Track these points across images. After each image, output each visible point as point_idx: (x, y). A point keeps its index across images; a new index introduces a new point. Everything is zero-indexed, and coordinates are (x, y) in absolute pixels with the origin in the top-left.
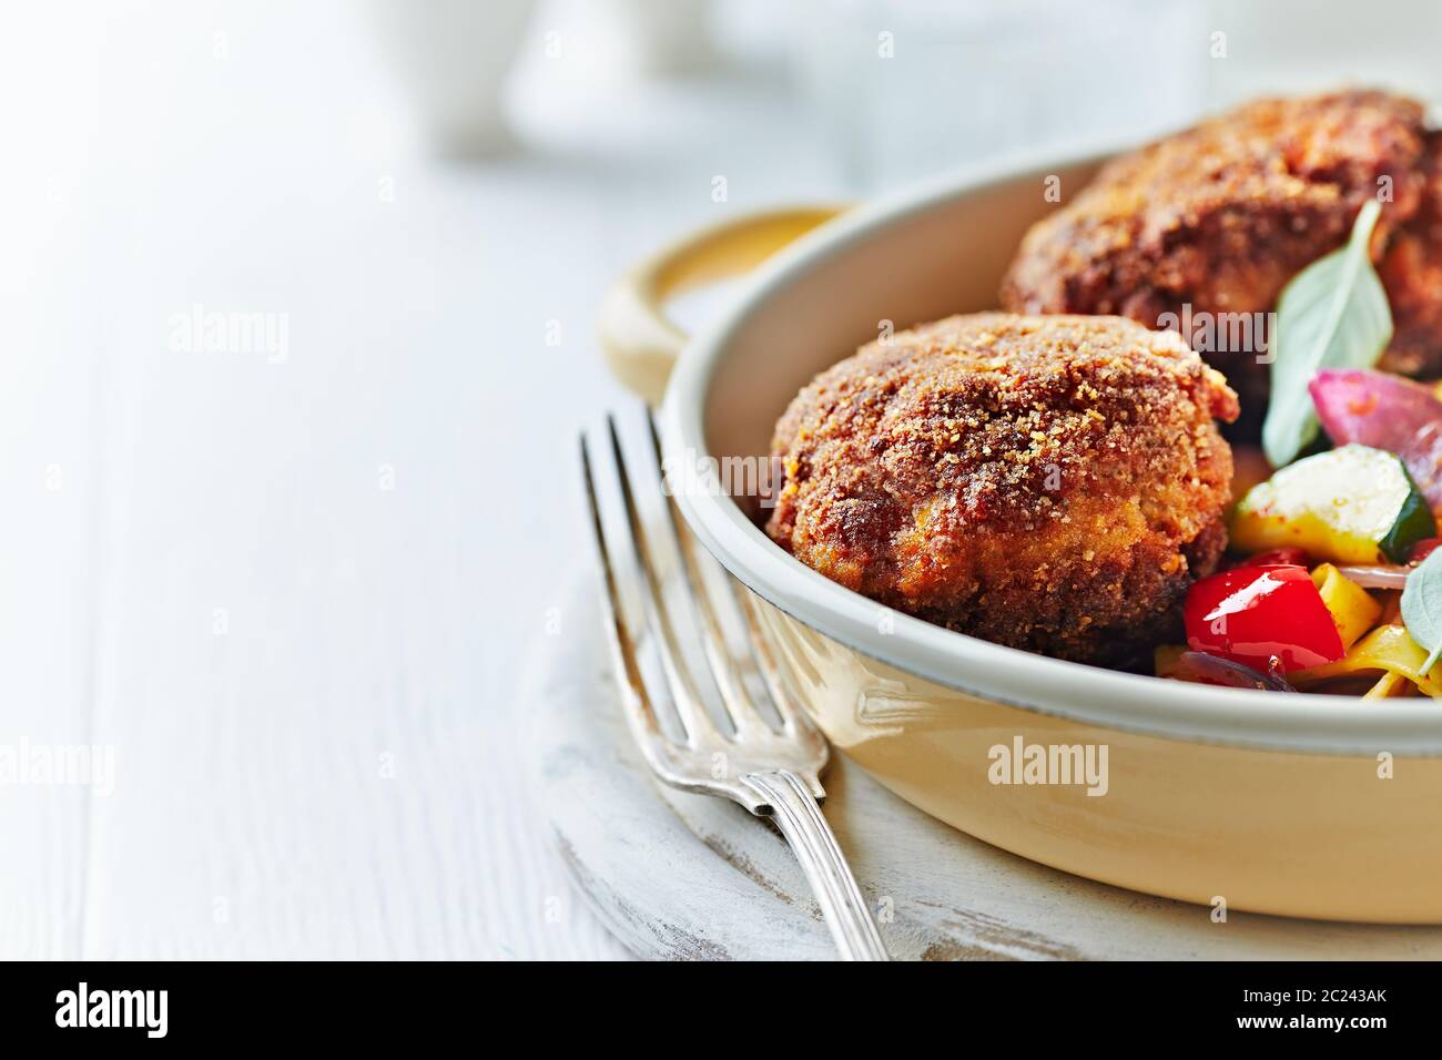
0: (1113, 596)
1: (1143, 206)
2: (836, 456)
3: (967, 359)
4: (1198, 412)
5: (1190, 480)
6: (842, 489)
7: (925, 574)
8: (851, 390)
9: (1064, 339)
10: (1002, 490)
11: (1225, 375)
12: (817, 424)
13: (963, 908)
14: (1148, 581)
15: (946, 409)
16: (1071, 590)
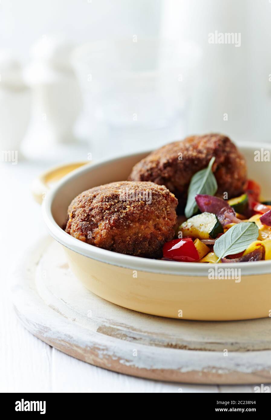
0: (146, 245)
1: (160, 158)
2: (81, 212)
3: (113, 190)
4: (168, 203)
5: (165, 218)
6: (82, 219)
7: (100, 239)
8: (85, 197)
9: (136, 185)
10: (119, 219)
11: (174, 194)
12: (77, 205)
13: (108, 318)
14: (155, 242)
15: (107, 200)
16: (136, 243)
